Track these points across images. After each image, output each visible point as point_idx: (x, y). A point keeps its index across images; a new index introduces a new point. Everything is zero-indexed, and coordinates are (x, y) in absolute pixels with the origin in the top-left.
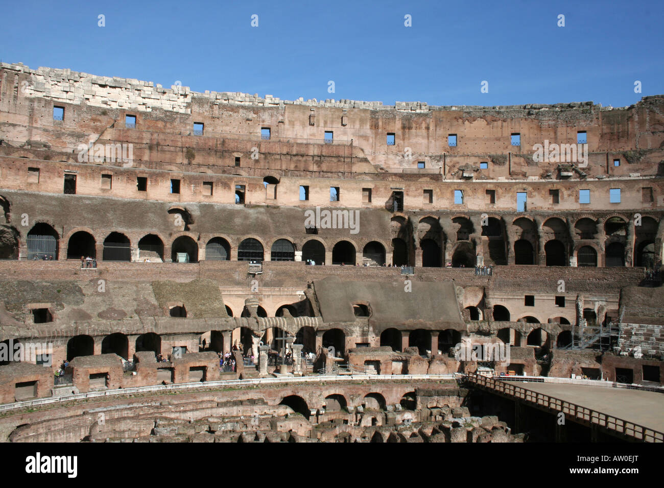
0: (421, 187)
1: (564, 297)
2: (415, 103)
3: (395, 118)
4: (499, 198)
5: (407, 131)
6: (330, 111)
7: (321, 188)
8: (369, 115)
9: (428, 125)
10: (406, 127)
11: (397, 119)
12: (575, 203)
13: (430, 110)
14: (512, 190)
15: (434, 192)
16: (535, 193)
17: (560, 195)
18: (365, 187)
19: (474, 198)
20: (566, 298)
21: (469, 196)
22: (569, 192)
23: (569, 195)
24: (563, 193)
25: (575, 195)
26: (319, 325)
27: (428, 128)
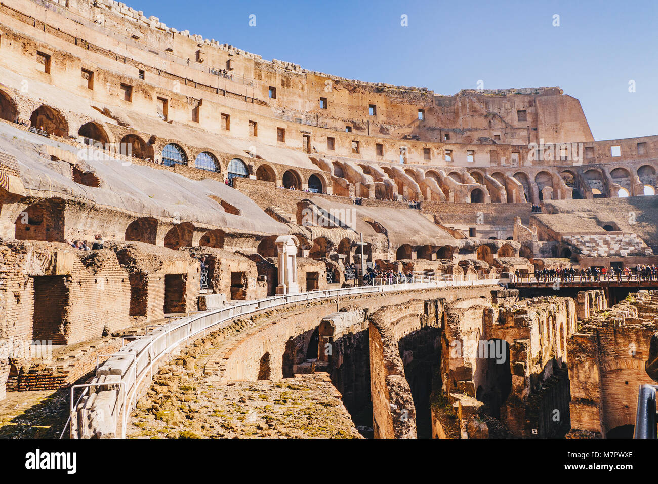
0: (326, 135)
1: (475, 228)
2: (290, 64)
3: (276, 74)
4: (386, 152)
5: (286, 87)
6: (218, 52)
7: (241, 120)
8: (252, 65)
9: (303, 86)
10: (286, 83)
11: (278, 75)
12: (443, 161)
13: (303, 73)
14: (396, 146)
15: (336, 140)
16: (413, 150)
17: (431, 152)
18: (279, 126)
19: (367, 150)
20: (477, 229)
21: (364, 147)
22: (438, 151)
23: (438, 154)
24: (433, 151)
25: (442, 154)
26: (355, 237)
27: (302, 89)
